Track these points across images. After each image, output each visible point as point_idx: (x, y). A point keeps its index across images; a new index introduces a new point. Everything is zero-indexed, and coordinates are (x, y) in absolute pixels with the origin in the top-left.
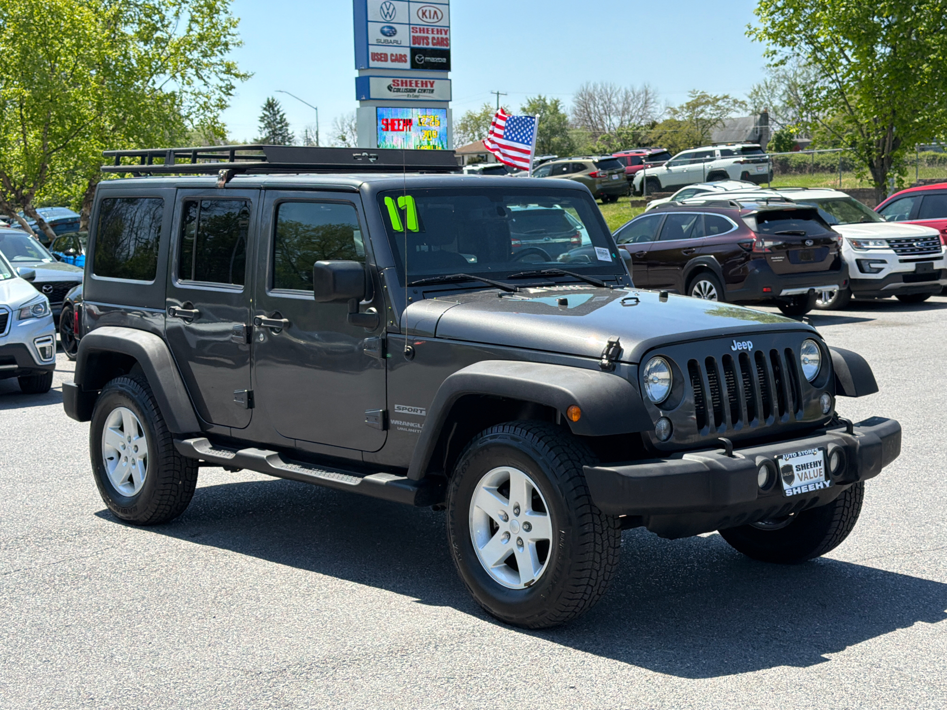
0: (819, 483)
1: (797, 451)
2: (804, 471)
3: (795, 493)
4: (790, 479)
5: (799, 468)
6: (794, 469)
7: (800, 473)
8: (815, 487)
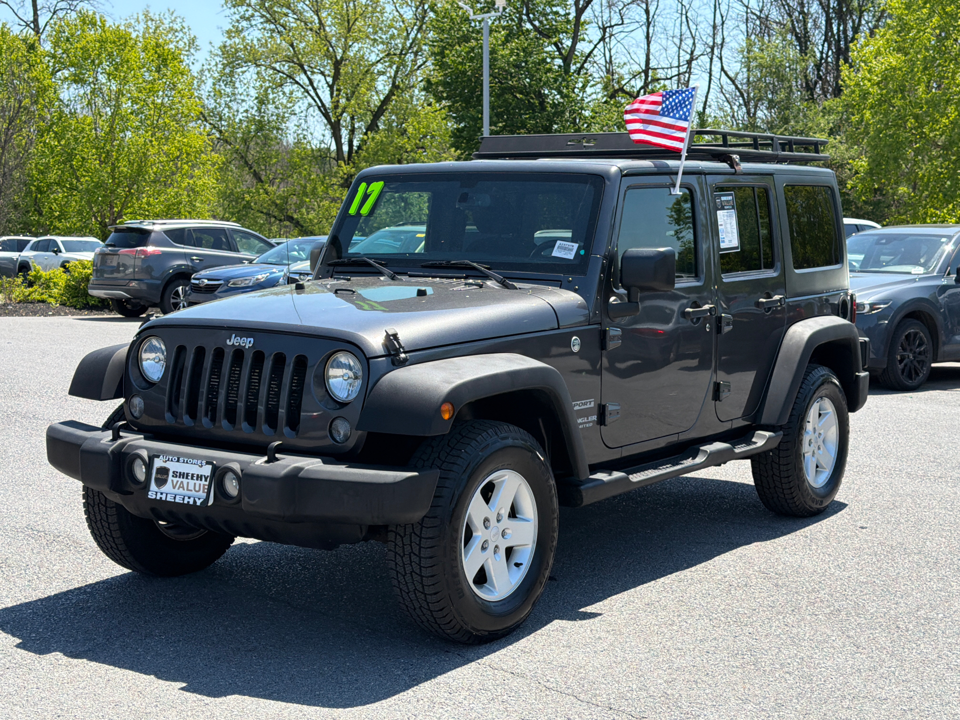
0: (189, 498)
1: (179, 457)
2: (181, 480)
3: (158, 498)
4: (161, 482)
5: (175, 474)
6: (171, 474)
7: (175, 480)
8: (183, 499)
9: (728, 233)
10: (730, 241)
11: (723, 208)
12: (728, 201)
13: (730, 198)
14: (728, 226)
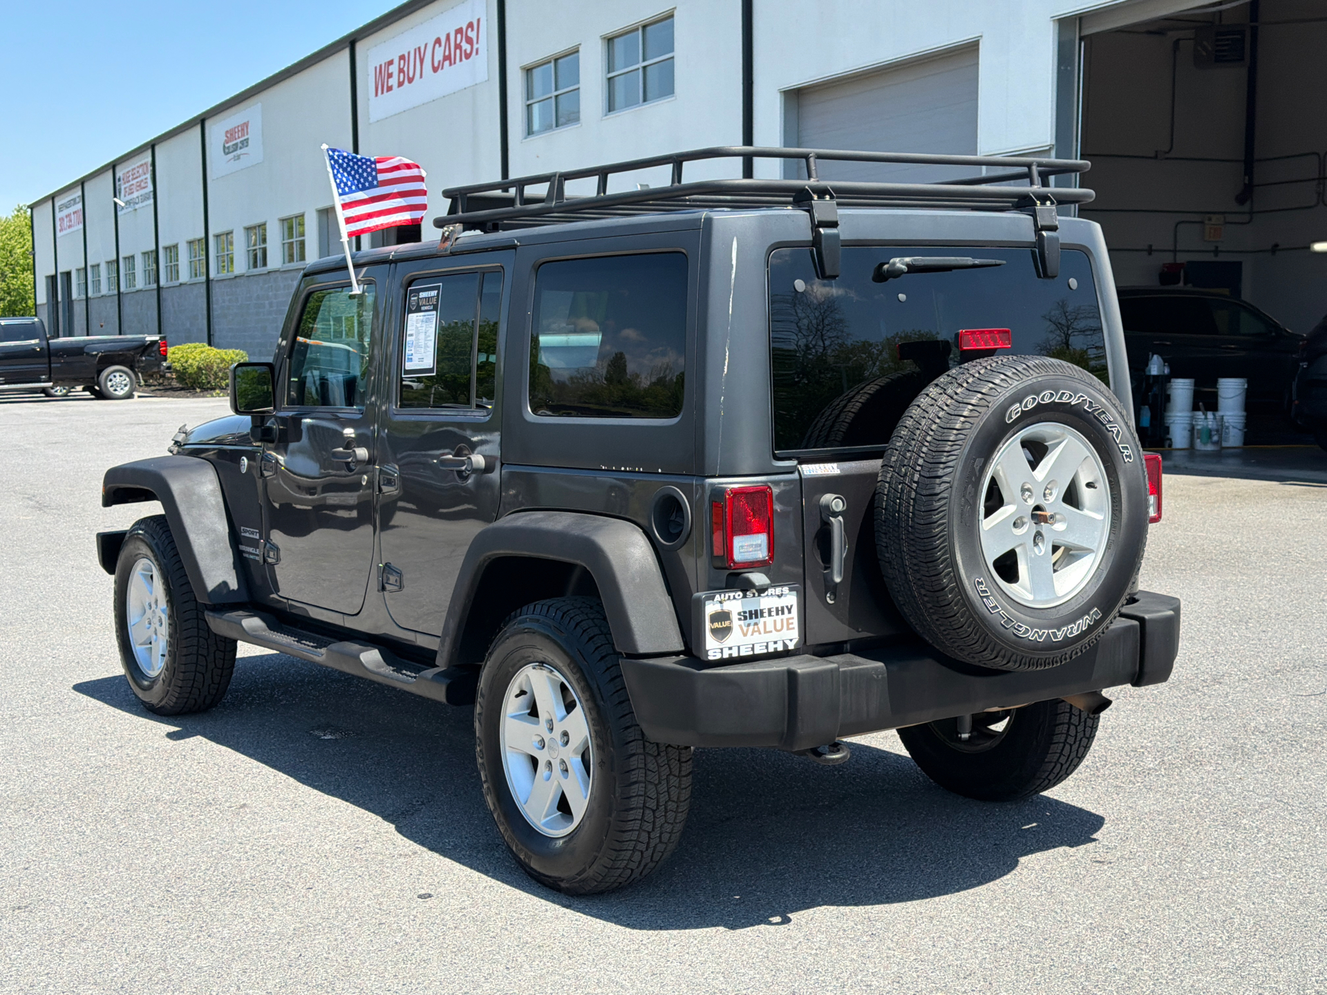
9: (420, 347)
10: (421, 360)
11: (418, 310)
12: (428, 299)
13: (434, 293)
14: (422, 336)
